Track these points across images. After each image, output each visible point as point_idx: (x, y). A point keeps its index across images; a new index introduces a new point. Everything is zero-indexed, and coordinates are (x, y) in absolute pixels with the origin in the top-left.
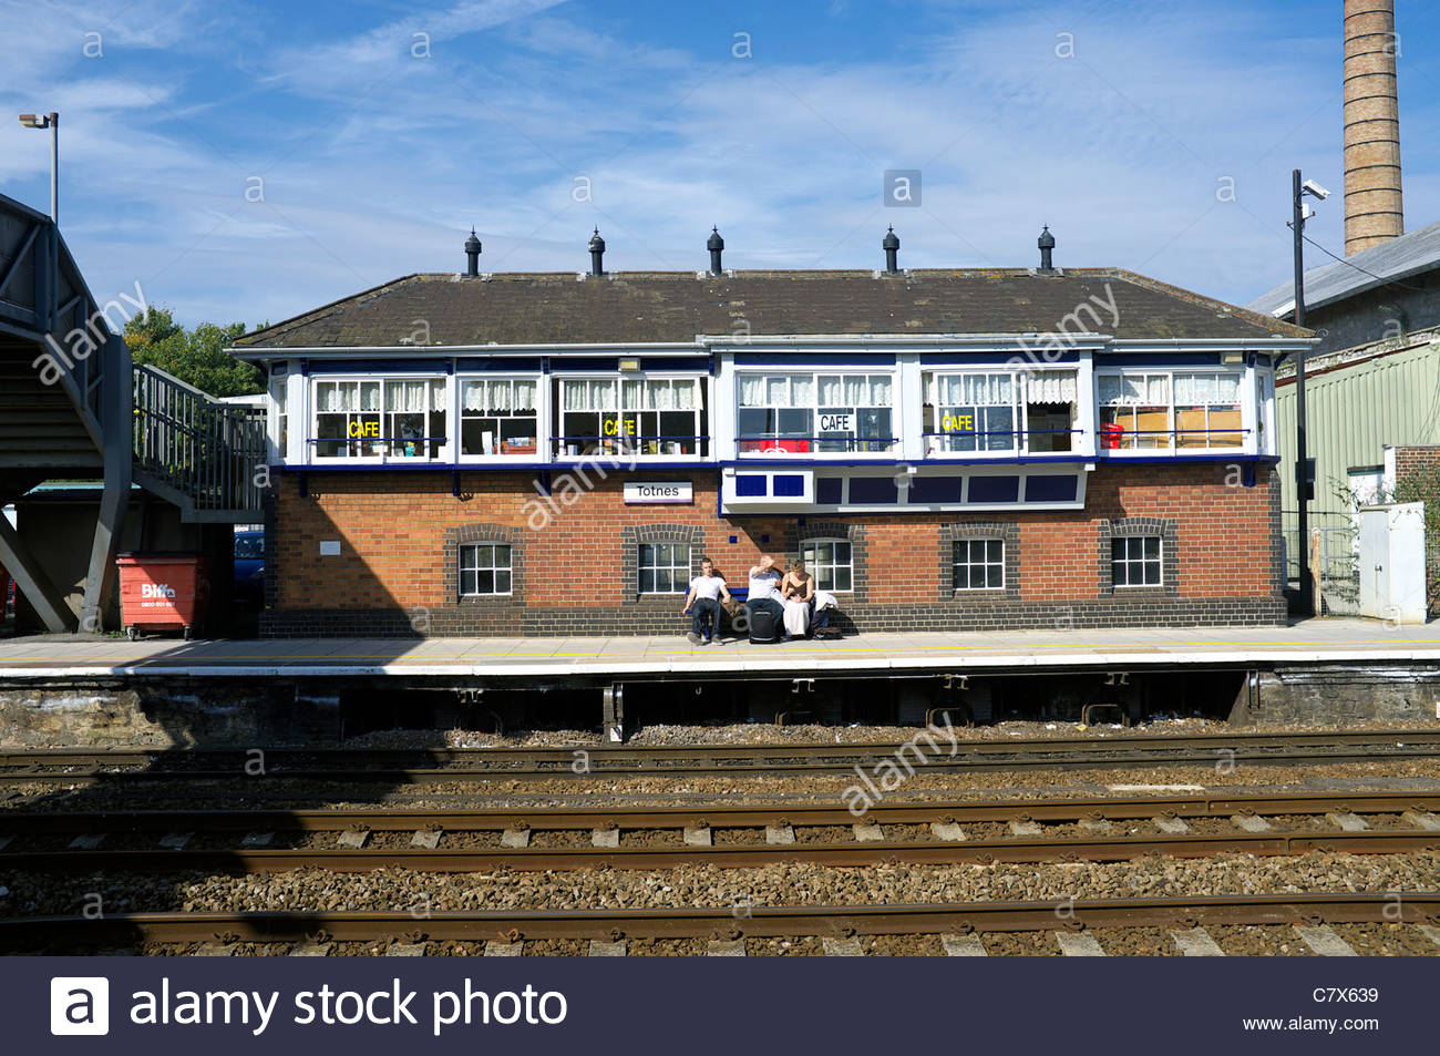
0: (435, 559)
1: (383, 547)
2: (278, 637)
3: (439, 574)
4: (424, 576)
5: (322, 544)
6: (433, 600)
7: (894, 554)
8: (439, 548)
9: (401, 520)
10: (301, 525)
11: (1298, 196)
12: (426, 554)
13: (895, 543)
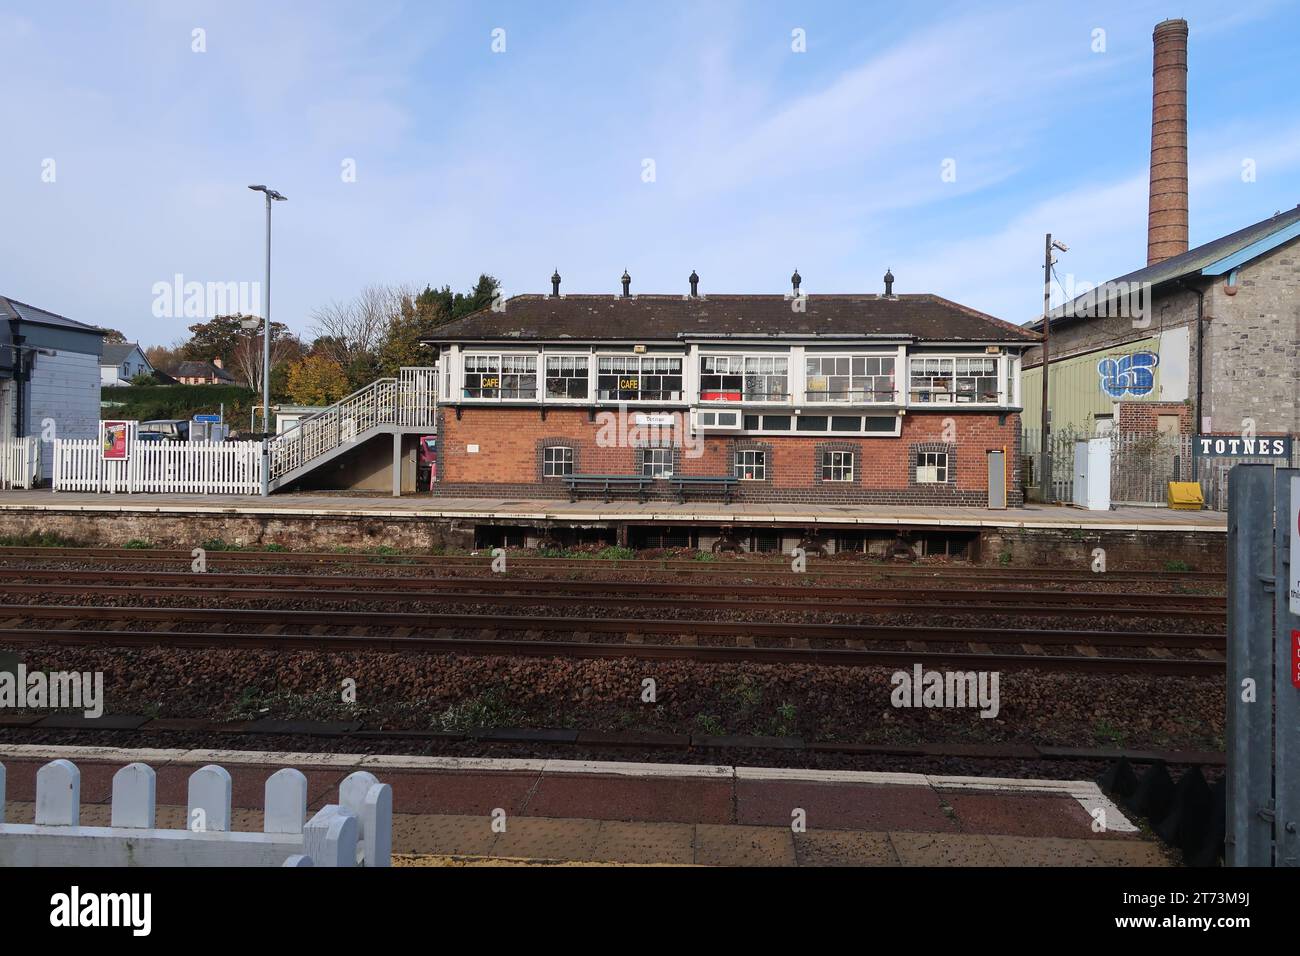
0: (530, 456)
1: (502, 449)
2: (443, 497)
3: (532, 464)
4: (525, 465)
5: (469, 446)
6: (529, 478)
7: (788, 460)
8: (533, 450)
9: (512, 433)
10: (457, 436)
11: (1048, 248)
12: (526, 453)
13: (789, 453)
